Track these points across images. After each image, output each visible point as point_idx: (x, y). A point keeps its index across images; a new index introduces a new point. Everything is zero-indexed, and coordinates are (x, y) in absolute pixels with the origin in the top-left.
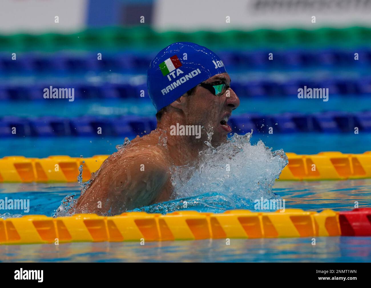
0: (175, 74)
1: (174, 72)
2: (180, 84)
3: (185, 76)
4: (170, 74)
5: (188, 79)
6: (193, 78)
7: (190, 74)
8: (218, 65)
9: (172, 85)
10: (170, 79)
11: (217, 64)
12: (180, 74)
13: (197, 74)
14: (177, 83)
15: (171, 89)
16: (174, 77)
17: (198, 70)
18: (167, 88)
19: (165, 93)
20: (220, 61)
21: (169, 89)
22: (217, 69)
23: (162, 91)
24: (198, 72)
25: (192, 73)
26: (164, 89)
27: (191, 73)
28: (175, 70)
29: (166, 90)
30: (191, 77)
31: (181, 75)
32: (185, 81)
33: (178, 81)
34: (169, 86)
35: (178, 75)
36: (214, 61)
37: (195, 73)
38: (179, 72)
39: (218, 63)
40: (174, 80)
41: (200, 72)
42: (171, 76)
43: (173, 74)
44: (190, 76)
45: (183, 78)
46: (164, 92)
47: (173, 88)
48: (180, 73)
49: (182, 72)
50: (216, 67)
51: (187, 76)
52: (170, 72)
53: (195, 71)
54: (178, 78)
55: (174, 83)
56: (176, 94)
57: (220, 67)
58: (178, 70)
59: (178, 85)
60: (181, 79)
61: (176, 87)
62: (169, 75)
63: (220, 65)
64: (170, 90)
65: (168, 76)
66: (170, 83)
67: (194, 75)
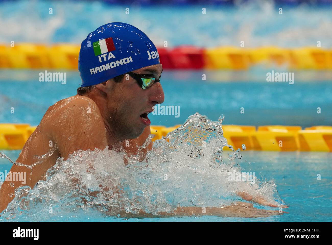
0: (107, 57)
1: (106, 55)
2: (109, 68)
4: (102, 56)
5: (118, 65)
6: (124, 65)
7: (121, 60)
8: (152, 56)
9: (101, 67)
10: (101, 61)
11: (151, 55)
12: (112, 59)
13: (128, 62)
14: (106, 67)
15: (100, 71)
16: (105, 60)
17: (130, 58)
18: (96, 68)
19: (93, 73)
20: (156, 51)
21: (97, 70)
22: (149, 60)
23: (91, 70)
24: (130, 60)
25: (124, 60)
26: (93, 69)
27: (123, 59)
28: (108, 53)
29: (95, 71)
30: (122, 64)
31: (112, 60)
32: (115, 66)
33: (108, 65)
34: (98, 68)
35: (109, 58)
36: (148, 52)
37: (126, 61)
38: (111, 56)
39: (153, 54)
40: (104, 63)
41: (132, 61)
42: (102, 58)
43: (104, 56)
44: (122, 62)
45: (114, 63)
46: (93, 71)
47: (102, 70)
48: (111, 57)
49: (114, 57)
50: (150, 58)
51: (117, 62)
52: (102, 53)
53: (127, 59)
54: (109, 62)
55: (104, 66)
56: (103, 77)
57: (153, 58)
58: (110, 53)
59: (107, 69)
60: (111, 64)
61: (104, 70)
62: (101, 56)
63: (154, 56)
64: (98, 71)
65: (99, 57)
66: (99, 65)
67: (125, 63)
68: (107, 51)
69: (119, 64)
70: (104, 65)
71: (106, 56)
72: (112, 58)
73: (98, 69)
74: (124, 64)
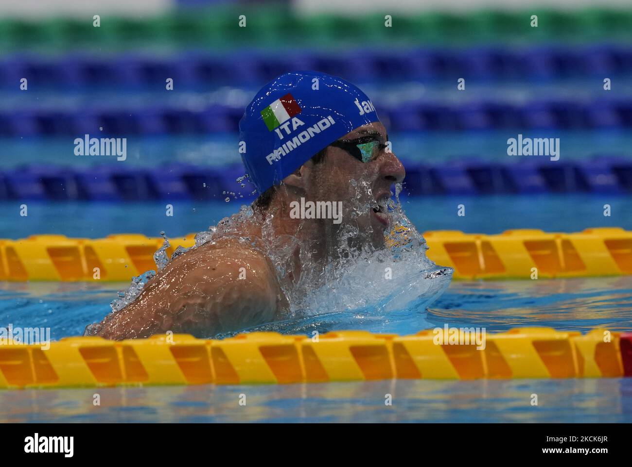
0: (290, 126)
1: (288, 123)
2: (299, 144)
3: (308, 130)
4: (282, 128)
5: (313, 135)
6: (323, 132)
7: (315, 126)
8: (365, 108)
9: (284, 146)
10: (282, 137)
11: (363, 107)
12: (299, 127)
13: (328, 125)
14: (293, 142)
15: (284, 154)
16: (289, 132)
17: (330, 118)
18: (276, 152)
20: (368, 101)
21: (280, 153)
22: (362, 116)
23: (268, 158)
24: (329, 121)
25: (320, 123)
26: (272, 155)
27: (318, 123)
28: (290, 120)
29: (275, 156)
30: (318, 131)
31: (301, 129)
32: (308, 138)
33: (295, 139)
34: (280, 149)
35: (295, 128)
36: (357, 102)
37: (324, 124)
38: (296, 123)
39: (365, 104)
40: (288, 138)
41: (333, 122)
43: (285, 127)
44: (317, 129)
45: (304, 133)
46: (272, 159)
47: (288, 152)
48: (298, 125)
49: (302, 123)
50: (362, 113)
51: (310, 130)
52: (281, 123)
53: (325, 120)
54: (295, 133)
55: (289, 143)
56: (291, 162)
57: (368, 112)
58: (295, 119)
59: (295, 146)
60: (300, 136)
61: (291, 149)
62: (280, 129)
63: (368, 109)
64: (281, 155)
65: (277, 131)
66: (281, 143)
67: (323, 128)
68: (288, 117)
69: (314, 132)
70: (290, 141)
71: (288, 126)
72: (300, 125)
74: (322, 130)
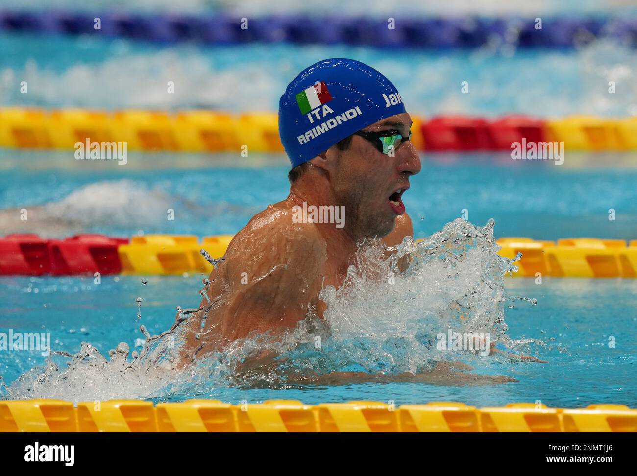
0: (321, 113)
1: (319, 109)
2: (327, 130)
3: (336, 117)
4: (313, 113)
5: (340, 123)
6: (349, 121)
7: (343, 114)
8: (392, 101)
9: (314, 130)
10: (312, 121)
11: (389, 100)
12: (328, 114)
13: (355, 115)
14: (321, 128)
15: (313, 137)
16: (319, 117)
17: (357, 108)
18: (306, 134)
19: (303, 142)
20: (396, 94)
21: (309, 136)
22: (388, 107)
23: (299, 138)
24: (357, 111)
25: (348, 113)
26: (302, 136)
27: (346, 112)
28: (321, 107)
29: (305, 138)
30: (345, 120)
31: (330, 116)
32: (335, 125)
33: (324, 125)
34: (310, 132)
35: (324, 115)
36: (384, 95)
37: (351, 114)
38: (326, 110)
39: (393, 97)
40: (318, 123)
41: (360, 113)
43: (316, 112)
44: (345, 117)
45: (333, 120)
46: (302, 140)
47: (316, 135)
48: (327, 112)
49: (331, 111)
51: (338, 118)
52: (312, 109)
53: (352, 110)
54: (324, 119)
55: (318, 128)
56: (319, 146)
57: (394, 104)
58: (325, 107)
59: (323, 132)
60: (328, 122)
61: (320, 134)
62: (311, 114)
63: (394, 101)
64: (310, 138)
65: (309, 115)
66: (311, 127)
67: (350, 117)
68: (320, 104)
69: (341, 120)
70: (319, 126)
71: (319, 112)
73: (309, 134)
74: (349, 119)
